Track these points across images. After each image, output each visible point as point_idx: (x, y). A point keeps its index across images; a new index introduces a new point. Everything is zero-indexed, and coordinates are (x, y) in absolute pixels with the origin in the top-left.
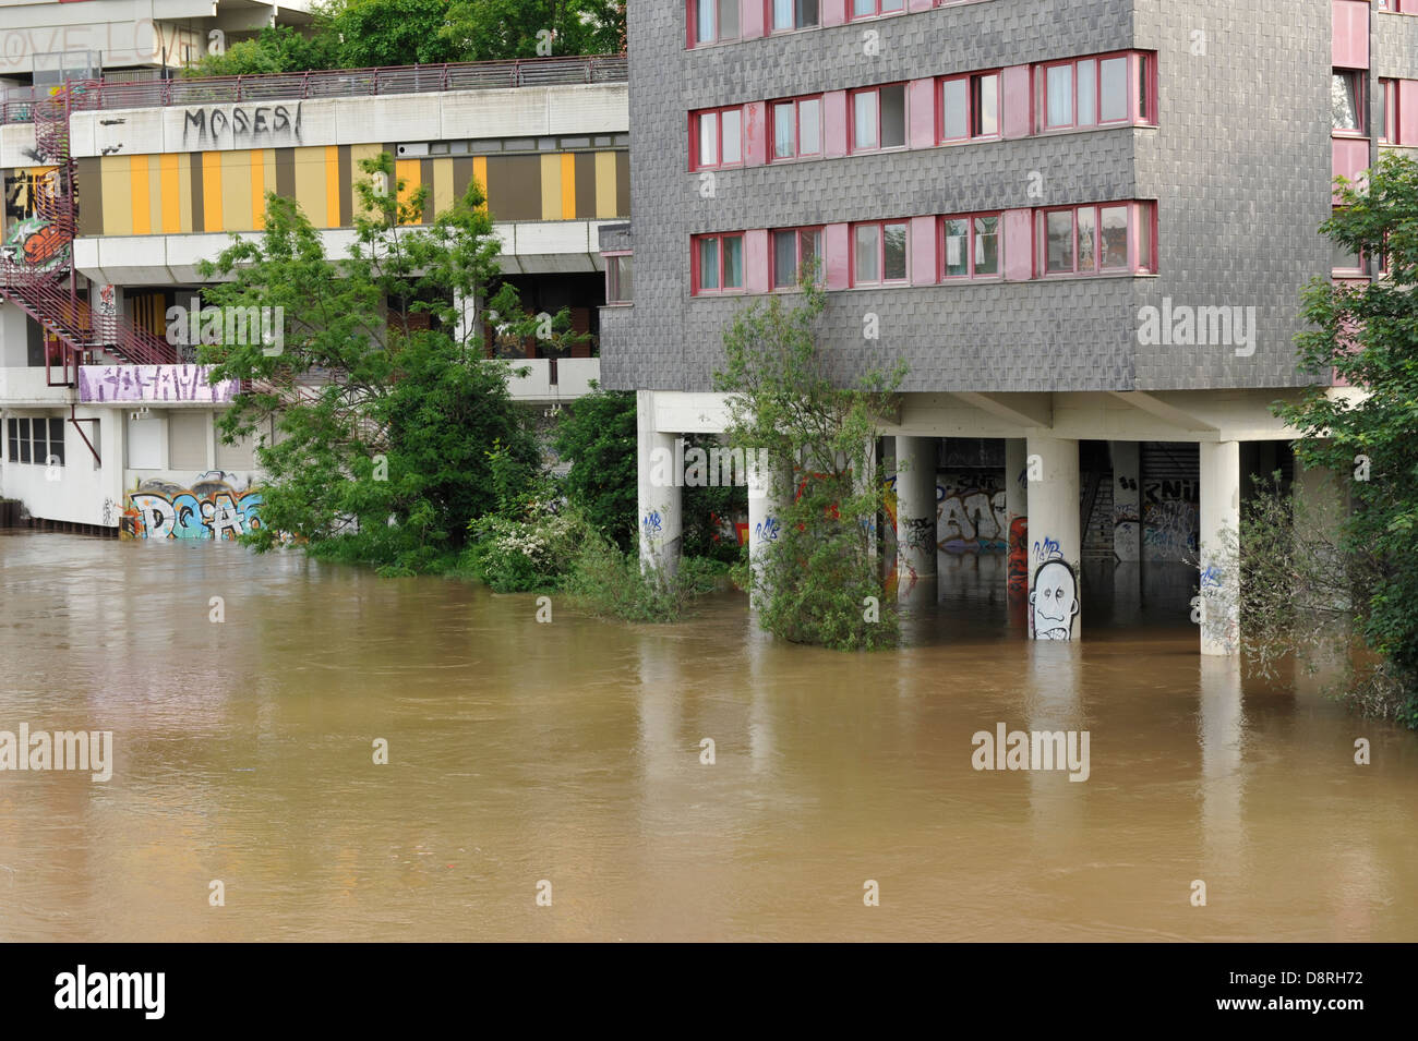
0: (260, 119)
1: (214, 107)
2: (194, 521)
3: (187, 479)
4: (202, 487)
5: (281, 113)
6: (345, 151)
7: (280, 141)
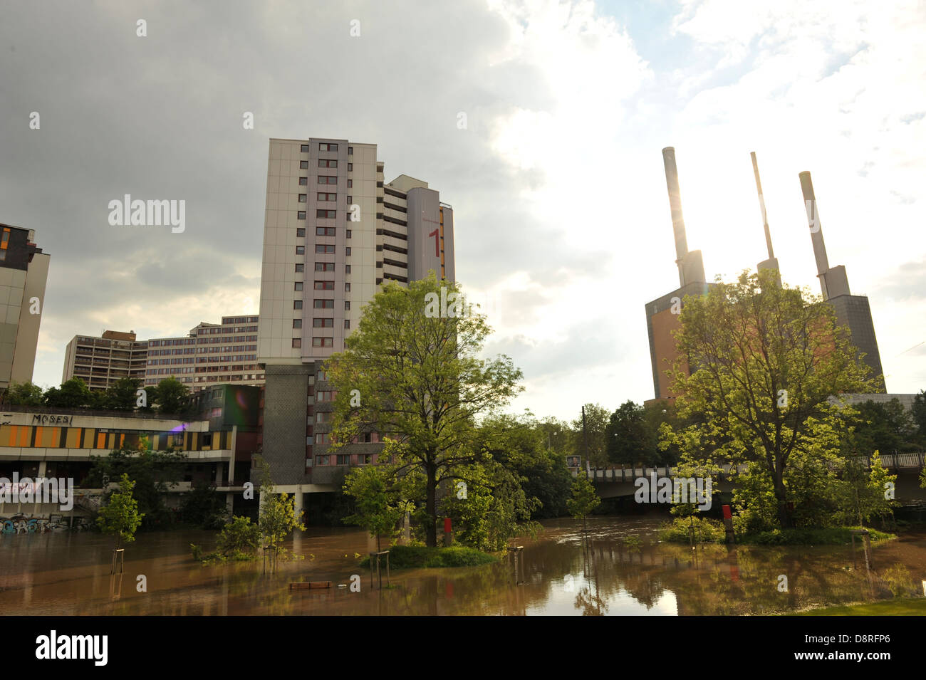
0: (59, 419)
1: (44, 415)
3: (9, 515)
5: (66, 418)
6: (83, 429)
7: (64, 425)
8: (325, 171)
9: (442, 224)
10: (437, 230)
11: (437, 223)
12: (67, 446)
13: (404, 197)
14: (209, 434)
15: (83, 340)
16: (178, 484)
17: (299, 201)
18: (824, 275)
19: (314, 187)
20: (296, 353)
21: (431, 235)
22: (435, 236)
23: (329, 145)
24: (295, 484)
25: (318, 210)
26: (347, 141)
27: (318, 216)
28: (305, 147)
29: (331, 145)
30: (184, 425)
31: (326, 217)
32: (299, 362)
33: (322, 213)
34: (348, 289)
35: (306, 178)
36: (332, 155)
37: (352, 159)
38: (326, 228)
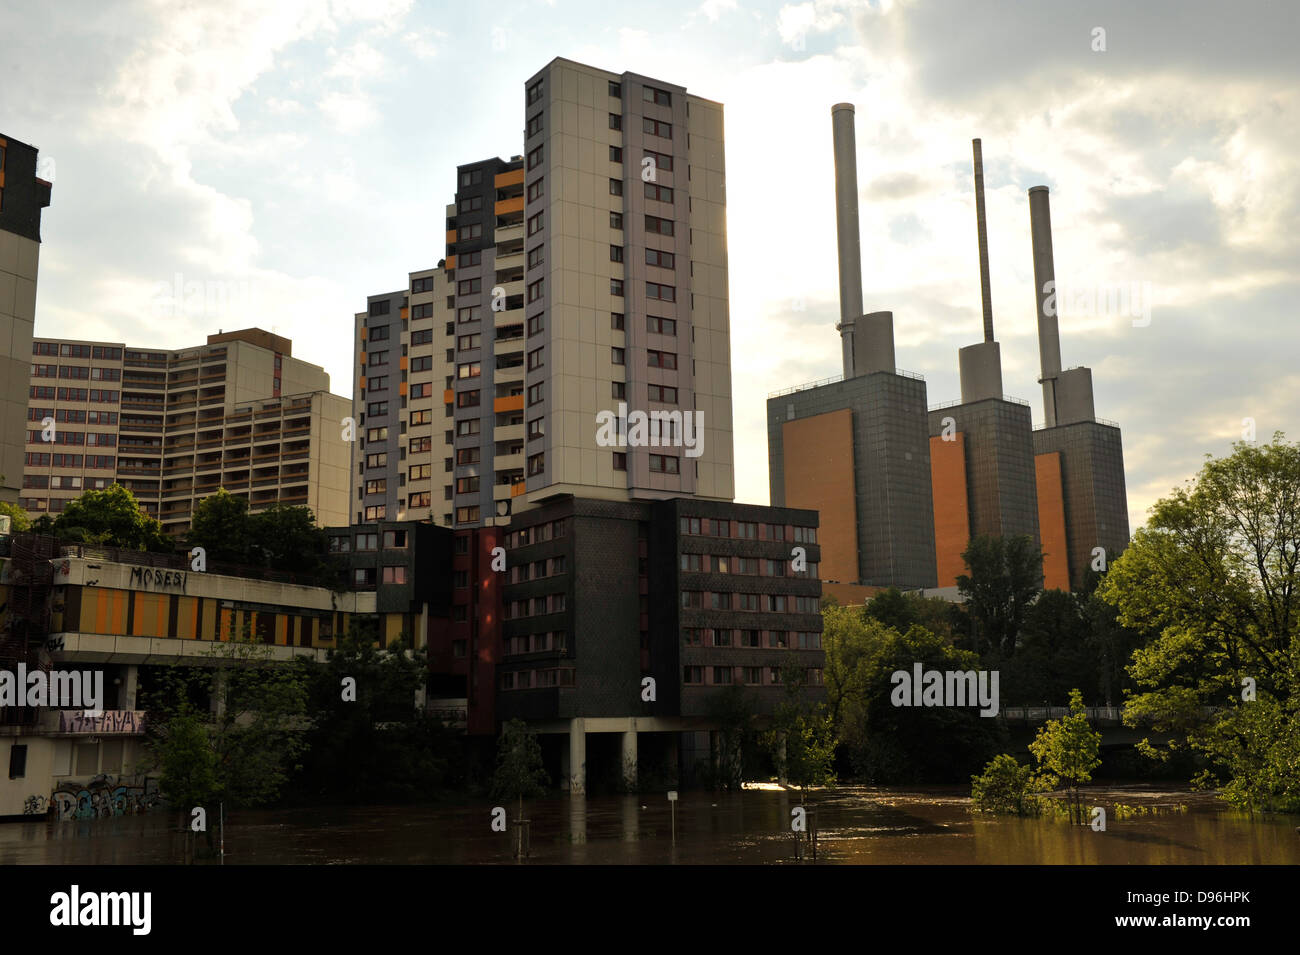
0: (167, 578)
1: (146, 567)
2: (88, 806)
3: (85, 780)
4: (93, 785)
5: (177, 576)
6: (201, 600)
7: (176, 591)
8: (654, 143)
12: (178, 635)
14: (376, 617)
17: (612, 193)
18: (1054, 380)
20: (619, 479)
23: (656, 91)
24: (627, 716)
25: (646, 216)
26: (685, 89)
27: (648, 227)
28: (612, 88)
30: (333, 598)
31: (660, 231)
32: (623, 497)
33: (654, 224)
35: (620, 149)
36: (662, 114)
37: (689, 126)
38: (660, 253)
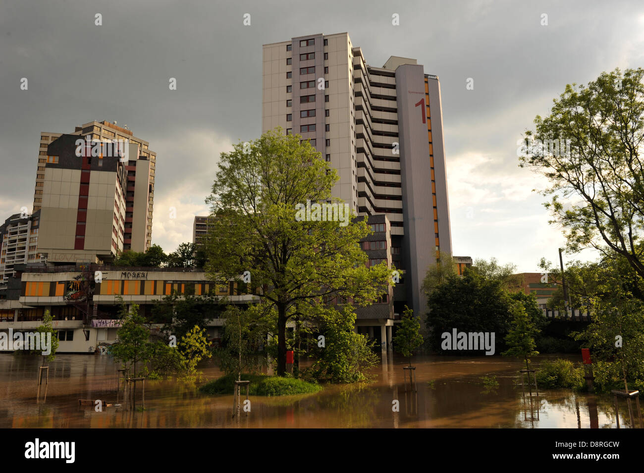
0: (138, 275)
1: (128, 272)
3: (111, 342)
5: (143, 274)
6: (155, 281)
7: (143, 279)
8: (305, 64)
9: (427, 94)
10: (423, 100)
11: (423, 93)
13: (393, 75)
15: (200, 219)
16: (212, 320)
17: (287, 92)
19: (298, 78)
21: (417, 105)
22: (420, 106)
23: (307, 41)
25: (301, 97)
27: (301, 102)
28: (289, 47)
29: (309, 41)
31: (308, 101)
33: (305, 99)
34: (328, 159)
35: (291, 72)
36: (310, 49)
37: (328, 49)
38: (308, 111)
